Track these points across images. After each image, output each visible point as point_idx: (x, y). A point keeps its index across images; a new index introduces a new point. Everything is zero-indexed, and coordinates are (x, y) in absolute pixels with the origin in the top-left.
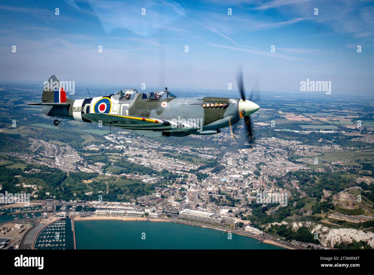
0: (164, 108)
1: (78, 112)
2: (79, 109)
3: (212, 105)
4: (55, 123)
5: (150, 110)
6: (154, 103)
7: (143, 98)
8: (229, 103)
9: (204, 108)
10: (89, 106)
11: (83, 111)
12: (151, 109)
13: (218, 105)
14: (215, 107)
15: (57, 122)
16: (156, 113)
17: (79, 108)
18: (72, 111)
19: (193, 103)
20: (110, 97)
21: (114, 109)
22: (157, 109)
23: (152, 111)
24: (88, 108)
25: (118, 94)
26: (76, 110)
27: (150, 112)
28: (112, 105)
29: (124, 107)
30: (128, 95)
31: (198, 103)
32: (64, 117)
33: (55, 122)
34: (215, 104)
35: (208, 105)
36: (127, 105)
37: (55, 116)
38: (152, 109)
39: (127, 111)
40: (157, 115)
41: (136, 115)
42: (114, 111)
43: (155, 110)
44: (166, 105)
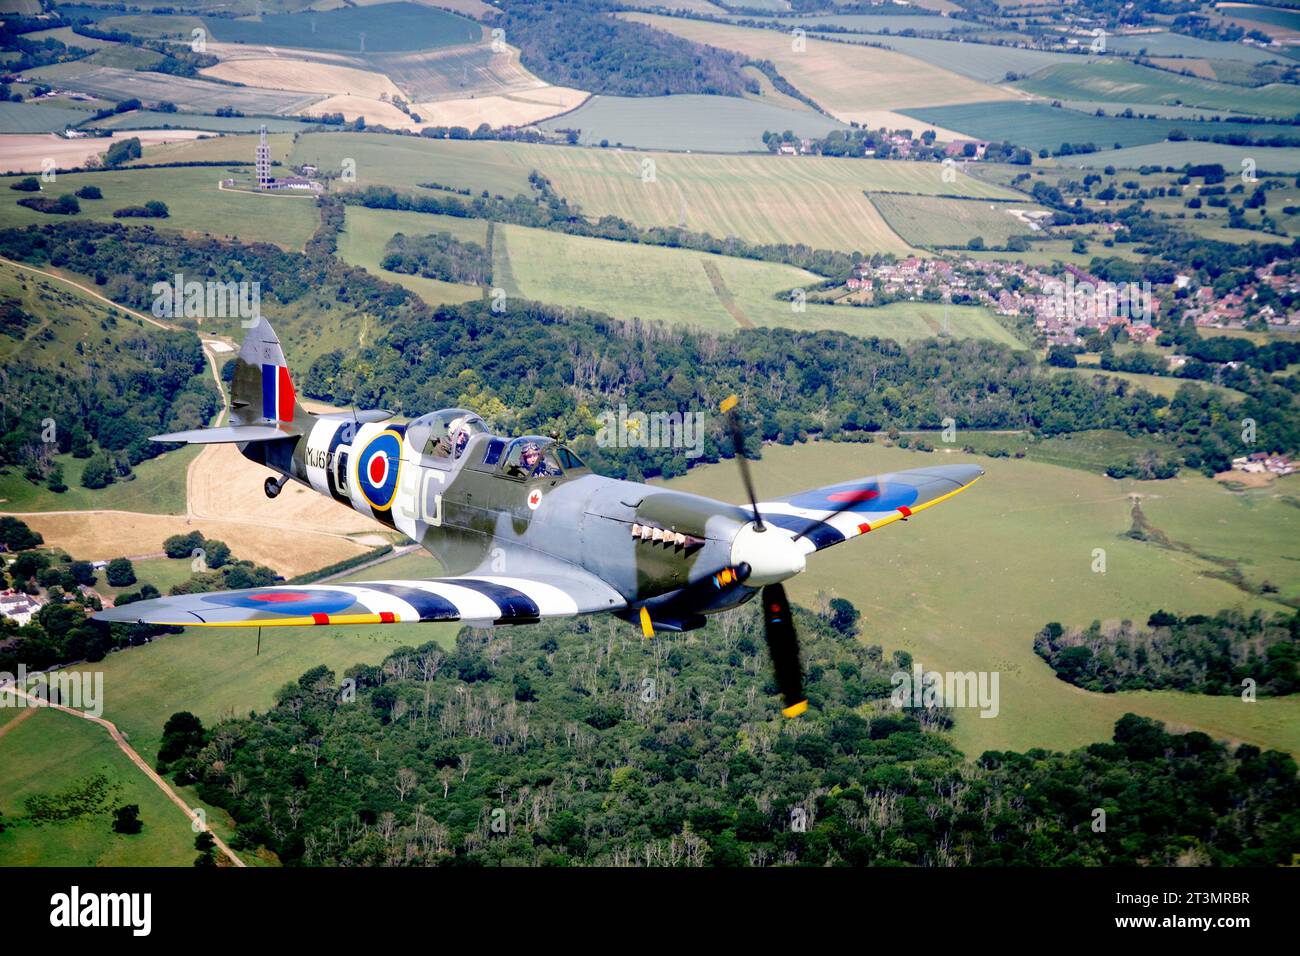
0: (533, 511)
1: (318, 468)
2: (321, 459)
3: (657, 534)
4: (269, 488)
5: (496, 509)
6: (512, 485)
7: (489, 461)
8: (705, 538)
9: (635, 537)
10: (346, 454)
11: (331, 467)
12: (501, 507)
13: (673, 536)
14: (662, 541)
15: (272, 489)
16: (510, 527)
17: (322, 455)
18: (304, 462)
19: (610, 513)
20: (402, 432)
21: (408, 484)
22: (513, 512)
23: (502, 514)
24: (344, 459)
26: (314, 460)
27: (497, 517)
28: (403, 466)
29: (431, 479)
31: (622, 516)
32: (288, 474)
33: (268, 485)
34: (663, 532)
35: (645, 532)
36: (442, 477)
37: (267, 463)
38: (502, 510)
39: (438, 499)
40: (512, 534)
41: (461, 518)
42: (406, 491)
43: (509, 515)
44: (539, 502)
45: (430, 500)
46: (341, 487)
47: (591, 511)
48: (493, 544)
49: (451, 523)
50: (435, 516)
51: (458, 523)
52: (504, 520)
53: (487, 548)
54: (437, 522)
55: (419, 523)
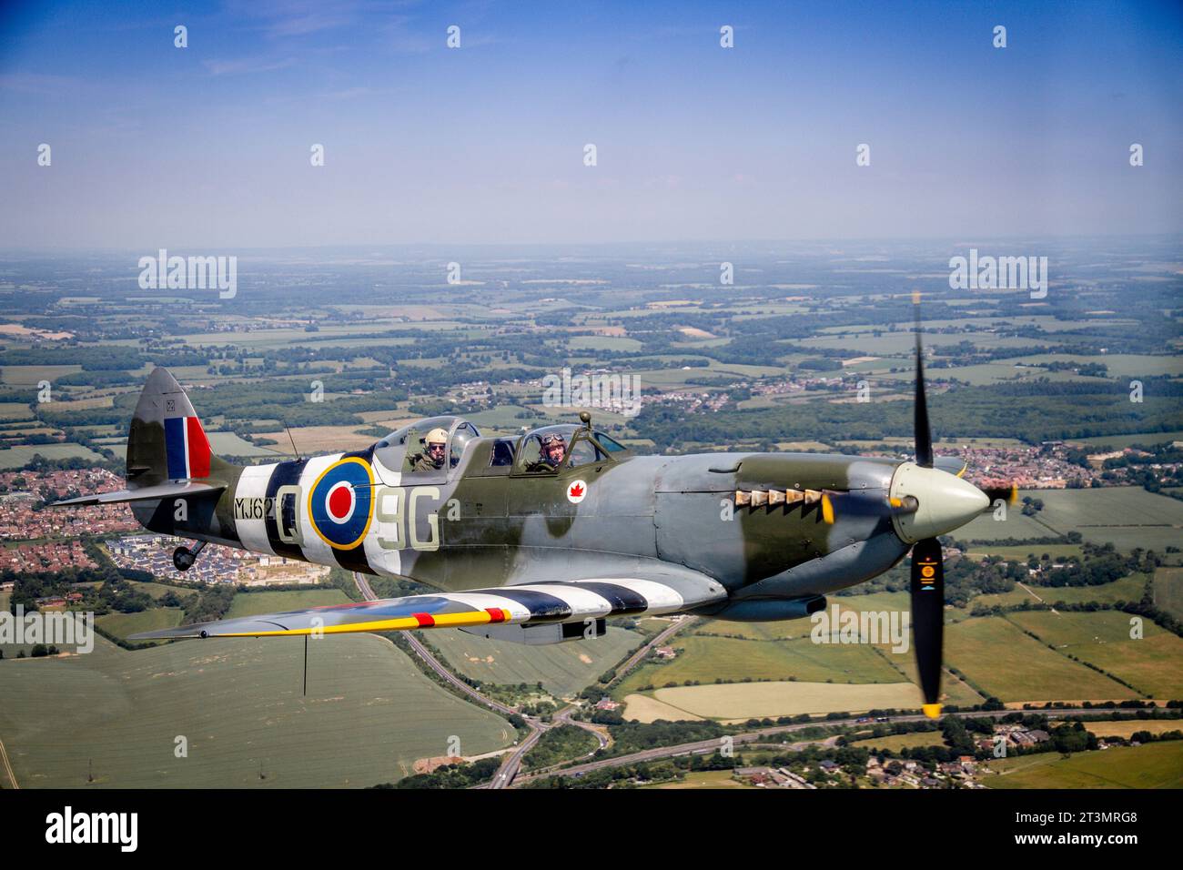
0: (576, 505)
1: (254, 521)
2: (255, 508)
3: (775, 496)
4: (179, 560)
5: (521, 513)
6: (536, 483)
7: (496, 463)
8: (849, 486)
9: (741, 507)
10: (294, 495)
11: (270, 515)
12: (527, 509)
13: (800, 495)
14: (785, 503)
15: (184, 559)
16: (544, 530)
17: (258, 504)
18: (233, 516)
19: (695, 485)
20: (367, 455)
21: (385, 512)
22: (546, 512)
23: (531, 518)
24: (290, 501)
25: (402, 442)
26: (247, 510)
27: (522, 524)
28: (376, 491)
29: (419, 499)
30: (435, 448)
31: (717, 486)
32: (206, 537)
33: (178, 556)
34: (785, 492)
35: (757, 496)
36: (434, 493)
37: (176, 531)
38: (531, 513)
39: (433, 519)
40: (549, 538)
41: (470, 534)
42: (384, 519)
43: (541, 516)
44: (584, 494)
45: (422, 521)
46: (288, 534)
47: (665, 488)
48: (520, 557)
49: (454, 542)
50: (430, 539)
51: (465, 542)
52: (534, 523)
53: (510, 563)
54: (434, 546)
55: (406, 554)
